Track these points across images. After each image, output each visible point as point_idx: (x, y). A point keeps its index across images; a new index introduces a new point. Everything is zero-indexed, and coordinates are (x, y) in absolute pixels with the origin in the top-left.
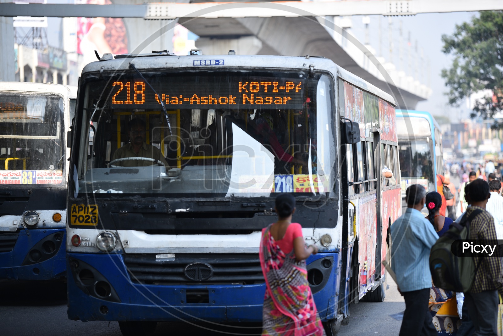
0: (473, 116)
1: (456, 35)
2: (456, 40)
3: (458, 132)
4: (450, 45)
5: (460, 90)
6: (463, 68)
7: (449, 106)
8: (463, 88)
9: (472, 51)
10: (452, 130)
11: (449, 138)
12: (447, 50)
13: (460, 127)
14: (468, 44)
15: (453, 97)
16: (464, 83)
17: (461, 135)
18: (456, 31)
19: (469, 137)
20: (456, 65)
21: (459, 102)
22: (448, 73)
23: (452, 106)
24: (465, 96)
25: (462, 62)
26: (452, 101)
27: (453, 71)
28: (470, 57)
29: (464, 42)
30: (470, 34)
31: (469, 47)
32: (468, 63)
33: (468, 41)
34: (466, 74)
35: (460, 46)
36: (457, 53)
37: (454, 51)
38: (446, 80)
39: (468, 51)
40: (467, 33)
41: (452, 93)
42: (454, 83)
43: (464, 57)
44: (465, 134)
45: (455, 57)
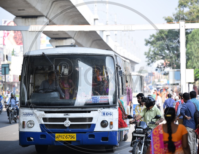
0: (157, 70)
1: (150, 39)
2: (150, 41)
3: (151, 76)
4: (148, 42)
5: (152, 60)
6: (153, 51)
7: (148, 66)
8: (153, 59)
9: (156, 45)
10: (149, 75)
11: (148, 78)
12: (146, 45)
13: (152, 74)
14: (154, 42)
15: (149, 62)
16: (153, 57)
17: (152, 77)
18: (150, 37)
19: (155, 78)
20: (150, 50)
21: (151, 64)
22: (147, 53)
23: (149, 66)
24: (153, 62)
25: (152, 49)
26: (149, 64)
27: (149, 53)
28: (155, 47)
29: (153, 41)
30: (155, 39)
31: (155, 43)
32: (155, 50)
33: (154, 41)
34: (154, 54)
35: (152, 43)
36: (150, 46)
37: (149, 45)
38: (146, 56)
39: (155, 45)
40: (154, 38)
41: (148, 61)
42: (149, 57)
43: (153, 47)
44: (154, 77)
45: (150, 47)
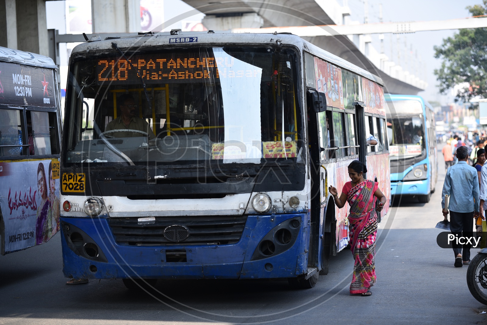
0: (456, 101)
1: (443, 46)
2: (443, 49)
3: (446, 112)
4: (439, 52)
5: (447, 83)
6: (449, 68)
7: (440, 94)
8: (449, 82)
9: (455, 56)
10: (442, 111)
11: (440, 116)
12: (437, 56)
13: (447, 109)
14: (451, 51)
15: (442, 88)
16: (449, 78)
17: (448, 114)
18: (443, 43)
19: (454, 115)
20: (444, 66)
21: (446, 91)
22: (439, 72)
23: (442, 94)
24: (450, 87)
25: (448, 64)
26: (442, 91)
27: (442, 70)
28: (453, 60)
29: (449, 50)
30: (453, 45)
31: (452, 53)
32: (452, 64)
33: (451, 49)
34: (451, 73)
35: (446, 53)
36: (444, 58)
37: (442, 56)
38: (437, 76)
39: (452, 56)
40: (451, 44)
41: (441, 85)
42: (443, 78)
43: (449, 60)
44: (451, 113)
45: (443, 61)
